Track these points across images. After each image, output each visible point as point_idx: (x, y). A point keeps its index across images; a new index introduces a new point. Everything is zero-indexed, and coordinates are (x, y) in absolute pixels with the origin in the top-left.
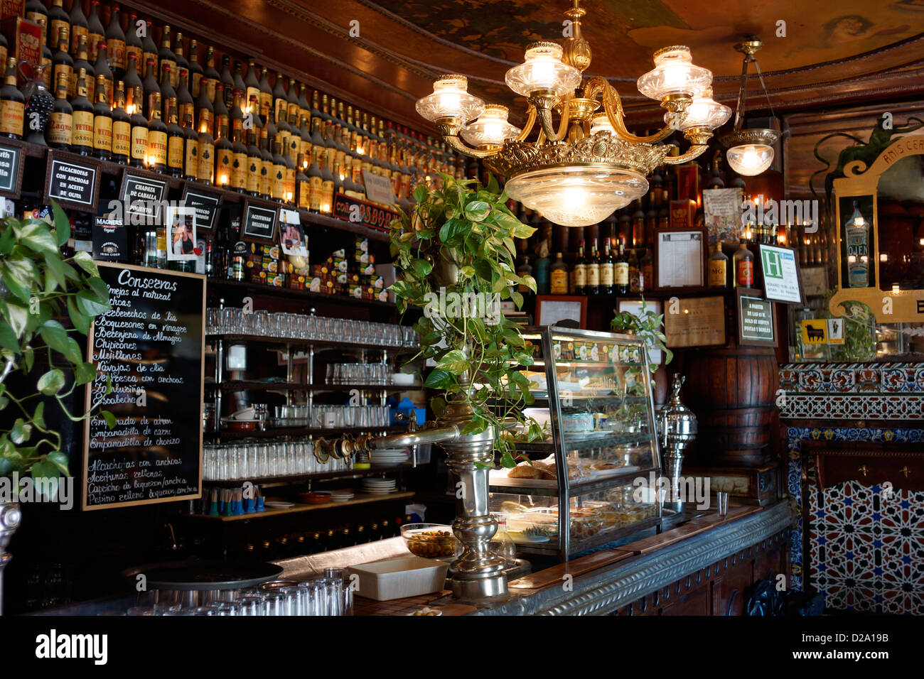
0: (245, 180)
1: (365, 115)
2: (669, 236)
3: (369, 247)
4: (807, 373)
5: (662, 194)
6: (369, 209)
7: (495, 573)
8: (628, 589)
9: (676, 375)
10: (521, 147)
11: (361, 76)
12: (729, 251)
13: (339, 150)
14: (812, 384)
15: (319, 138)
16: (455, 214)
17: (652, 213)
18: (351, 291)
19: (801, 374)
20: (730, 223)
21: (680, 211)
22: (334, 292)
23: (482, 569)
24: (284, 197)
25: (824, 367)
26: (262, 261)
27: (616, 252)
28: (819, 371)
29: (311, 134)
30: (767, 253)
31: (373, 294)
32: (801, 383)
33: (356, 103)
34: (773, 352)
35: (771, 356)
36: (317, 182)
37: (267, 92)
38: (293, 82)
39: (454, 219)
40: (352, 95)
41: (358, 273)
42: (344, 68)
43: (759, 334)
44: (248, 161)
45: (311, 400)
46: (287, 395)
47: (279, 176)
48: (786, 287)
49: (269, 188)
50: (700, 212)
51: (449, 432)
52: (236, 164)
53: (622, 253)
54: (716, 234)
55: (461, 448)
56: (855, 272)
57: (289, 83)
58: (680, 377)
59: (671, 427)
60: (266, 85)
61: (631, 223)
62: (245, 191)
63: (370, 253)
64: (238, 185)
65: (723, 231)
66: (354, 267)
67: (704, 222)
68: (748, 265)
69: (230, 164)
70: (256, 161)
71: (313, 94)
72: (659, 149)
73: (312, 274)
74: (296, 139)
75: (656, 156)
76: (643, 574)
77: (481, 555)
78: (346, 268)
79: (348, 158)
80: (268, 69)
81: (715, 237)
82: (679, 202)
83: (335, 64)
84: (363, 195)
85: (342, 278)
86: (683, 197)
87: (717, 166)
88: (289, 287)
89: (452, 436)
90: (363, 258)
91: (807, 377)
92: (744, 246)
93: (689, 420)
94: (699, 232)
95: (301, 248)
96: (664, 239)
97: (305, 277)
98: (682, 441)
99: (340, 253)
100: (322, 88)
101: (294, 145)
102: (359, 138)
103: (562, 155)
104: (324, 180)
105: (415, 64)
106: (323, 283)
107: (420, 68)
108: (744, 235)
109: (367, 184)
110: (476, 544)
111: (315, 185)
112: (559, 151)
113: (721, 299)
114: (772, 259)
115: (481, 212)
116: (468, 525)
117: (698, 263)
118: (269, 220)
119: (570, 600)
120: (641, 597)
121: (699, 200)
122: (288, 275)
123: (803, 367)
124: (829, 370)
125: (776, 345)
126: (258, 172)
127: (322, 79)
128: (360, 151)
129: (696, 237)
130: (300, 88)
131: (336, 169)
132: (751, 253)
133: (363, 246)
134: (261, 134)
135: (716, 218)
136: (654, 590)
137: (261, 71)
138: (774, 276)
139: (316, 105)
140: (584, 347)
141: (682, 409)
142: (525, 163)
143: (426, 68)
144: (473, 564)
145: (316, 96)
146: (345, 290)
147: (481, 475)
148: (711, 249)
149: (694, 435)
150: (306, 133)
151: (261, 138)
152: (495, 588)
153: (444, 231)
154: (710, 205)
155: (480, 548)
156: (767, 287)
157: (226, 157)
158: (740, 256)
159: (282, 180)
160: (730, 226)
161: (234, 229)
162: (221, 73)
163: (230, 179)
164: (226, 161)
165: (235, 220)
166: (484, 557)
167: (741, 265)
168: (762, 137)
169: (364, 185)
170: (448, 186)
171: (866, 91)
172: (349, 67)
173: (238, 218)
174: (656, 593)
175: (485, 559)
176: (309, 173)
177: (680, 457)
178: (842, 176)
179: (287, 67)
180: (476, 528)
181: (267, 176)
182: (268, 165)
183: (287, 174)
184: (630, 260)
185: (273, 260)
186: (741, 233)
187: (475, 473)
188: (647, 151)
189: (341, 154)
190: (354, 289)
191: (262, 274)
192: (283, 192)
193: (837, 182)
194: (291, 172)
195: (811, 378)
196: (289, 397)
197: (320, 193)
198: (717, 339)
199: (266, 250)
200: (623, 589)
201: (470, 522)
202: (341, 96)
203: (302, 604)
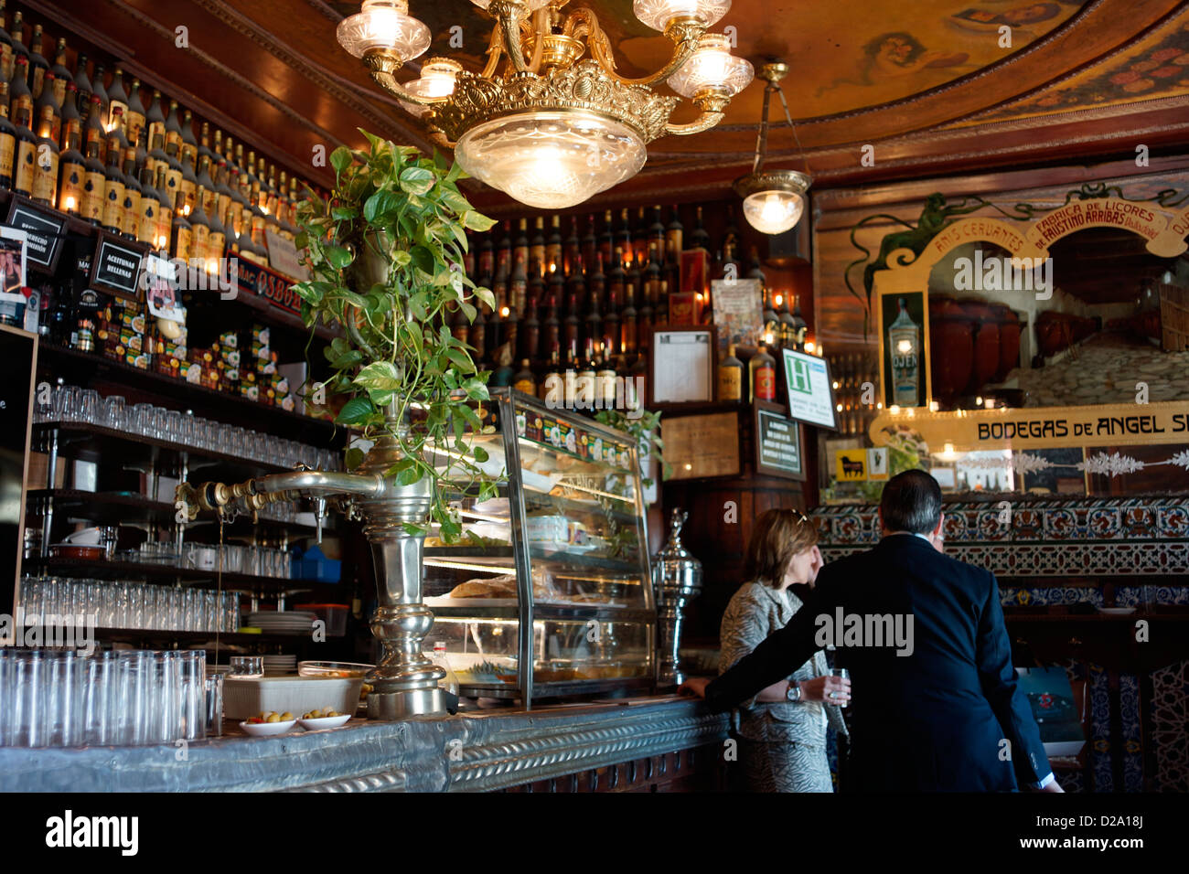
0: (100, 210)
1: (272, 167)
2: (668, 337)
3: (271, 339)
4: (842, 519)
5: (660, 286)
6: (272, 279)
7: (429, 684)
8: (612, 744)
9: (675, 511)
10: (477, 85)
11: (268, 101)
12: (744, 357)
13: (234, 200)
14: (848, 533)
15: (206, 178)
16: (385, 184)
17: (647, 310)
18: (243, 390)
19: (835, 521)
20: (746, 322)
21: (682, 307)
22: (220, 388)
23: (410, 676)
24: (155, 242)
25: (863, 512)
26: (120, 333)
27: (599, 359)
28: (857, 516)
29: (197, 173)
30: (793, 362)
31: (274, 399)
32: (835, 531)
33: (261, 148)
34: (799, 487)
35: (797, 491)
36: (201, 231)
37: (137, 111)
38: (174, 106)
39: (384, 190)
40: (255, 134)
41: (255, 371)
42: (245, 87)
43: (781, 461)
44: (106, 186)
45: (181, 535)
46: (148, 530)
47: (150, 213)
48: (815, 405)
49: (134, 227)
50: (708, 309)
51: (368, 482)
52: (89, 187)
53: (607, 358)
54: (727, 336)
55: (385, 506)
56: (902, 389)
57: (170, 107)
58: (681, 513)
59: (669, 576)
60: (137, 101)
61: (620, 322)
62: (99, 223)
63: (271, 349)
64: (91, 214)
65: (737, 333)
66: (248, 362)
67: (712, 321)
68: (769, 374)
69: (80, 185)
70: (117, 187)
71: (202, 126)
72: (660, 100)
73: (190, 360)
74: (175, 175)
75: (655, 112)
76: (632, 729)
77: (409, 658)
78: (238, 362)
79: (247, 213)
80: (141, 82)
81: (726, 340)
82: (681, 295)
83: (234, 79)
84: (266, 260)
85: (232, 374)
86: (687, 289)
87: (729, 253)
88: (157, 371)
89: (372, 488)
90: (263, 353)
91: (843, 524)
92: (763, 350)
93: (692, 568)
94: (706, 333)
95: (176, 310)
96: (662, 341)
97: (180, 361)
98: (684, 596)
99: (230, 339)
100: (215, 119)
101: (172, 183)
102: (262, 195)
103: (532, 94)
104: (212, 231)
105: (341, 83)
106: (204, 373)
107: (346, 91)
108: (763, 338)
109: (271, 248)
110: (403, 643)
111: (198, 235)
112: (528, 89)
113: (734, 416)
114: (799, 369)
115: (422, 182)
116: (393, 616)
117: (706, 372)
118: (132, 266)
119: (532, 739)
120: (629, 759)
121: (706, 296)
122: (156, 357)
123: (838, 512)
124: (870, 515)
125: (804, 478)
126: (119, 202)
127: (215, 106)
128: (265, 210)
129: (702, 338)
130: (184, 117)
131: (230, 221)
132: (772, 359)
133: (263, 337)
134: (126, 155)
135: (729, 316)
136: (646, 756)
137: (131, 85)
138: (801, 389)
139: (205, 142)
140: (556, 430)
141: (683, 554)
142: (483, 109)
143: (355, 91)
144: (398, 669)
145: (206, 130)
146: (236, 388)
147: (413, 545)
148: (722, 355)
149: (699, 588)
150: (191, 171)
151: (126, 159)
152: (429, 704)
153: (370, 207)
154: (721, 300)
155: (409, 648)
156: (792, 403)
157: (75, 174)
158: (759, 362)
159: (153, 219)
160: (746, 327)
161: (82, 271)
162: (75, 74)
163: (80, 204)
164: (75, 178)
165: (83, 259)
166: (412, 660)
167: (760, 373)
168: (788, 182)
169: (267, 248)
170: (378, 151)
171: (914, 157)
172: (252, 86)
173: (88, 258)
174: (648, 760)
175: (414, 663)
176: (192, 221)
177: (680, 617)
178: (885, 267)
179: (168, 83)
180: (403, 620)
181: (133, 209)
182: (134, 195)
183: (160, 214)
184: (618, 368)
185: (136, 334)
186: (759, 336)
187: (404, 543)
188: (645, 99)
189: (237, 207)
190: (248, 388)
191: (119, 349)
192: (154, 235)
193: (878, 276)
194: (165, 212)
195: (847, 525)
196: (151, 531)
197: (206, 246)
198: (731, 468)
199: (126, 319)
200: (604, 743)
201: (396, 611)
202: (240, 133)
203: (143, 686)
